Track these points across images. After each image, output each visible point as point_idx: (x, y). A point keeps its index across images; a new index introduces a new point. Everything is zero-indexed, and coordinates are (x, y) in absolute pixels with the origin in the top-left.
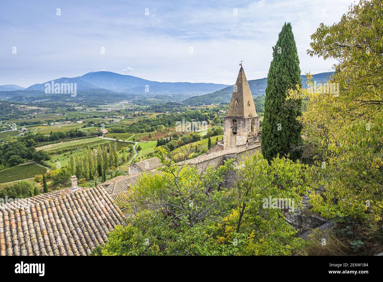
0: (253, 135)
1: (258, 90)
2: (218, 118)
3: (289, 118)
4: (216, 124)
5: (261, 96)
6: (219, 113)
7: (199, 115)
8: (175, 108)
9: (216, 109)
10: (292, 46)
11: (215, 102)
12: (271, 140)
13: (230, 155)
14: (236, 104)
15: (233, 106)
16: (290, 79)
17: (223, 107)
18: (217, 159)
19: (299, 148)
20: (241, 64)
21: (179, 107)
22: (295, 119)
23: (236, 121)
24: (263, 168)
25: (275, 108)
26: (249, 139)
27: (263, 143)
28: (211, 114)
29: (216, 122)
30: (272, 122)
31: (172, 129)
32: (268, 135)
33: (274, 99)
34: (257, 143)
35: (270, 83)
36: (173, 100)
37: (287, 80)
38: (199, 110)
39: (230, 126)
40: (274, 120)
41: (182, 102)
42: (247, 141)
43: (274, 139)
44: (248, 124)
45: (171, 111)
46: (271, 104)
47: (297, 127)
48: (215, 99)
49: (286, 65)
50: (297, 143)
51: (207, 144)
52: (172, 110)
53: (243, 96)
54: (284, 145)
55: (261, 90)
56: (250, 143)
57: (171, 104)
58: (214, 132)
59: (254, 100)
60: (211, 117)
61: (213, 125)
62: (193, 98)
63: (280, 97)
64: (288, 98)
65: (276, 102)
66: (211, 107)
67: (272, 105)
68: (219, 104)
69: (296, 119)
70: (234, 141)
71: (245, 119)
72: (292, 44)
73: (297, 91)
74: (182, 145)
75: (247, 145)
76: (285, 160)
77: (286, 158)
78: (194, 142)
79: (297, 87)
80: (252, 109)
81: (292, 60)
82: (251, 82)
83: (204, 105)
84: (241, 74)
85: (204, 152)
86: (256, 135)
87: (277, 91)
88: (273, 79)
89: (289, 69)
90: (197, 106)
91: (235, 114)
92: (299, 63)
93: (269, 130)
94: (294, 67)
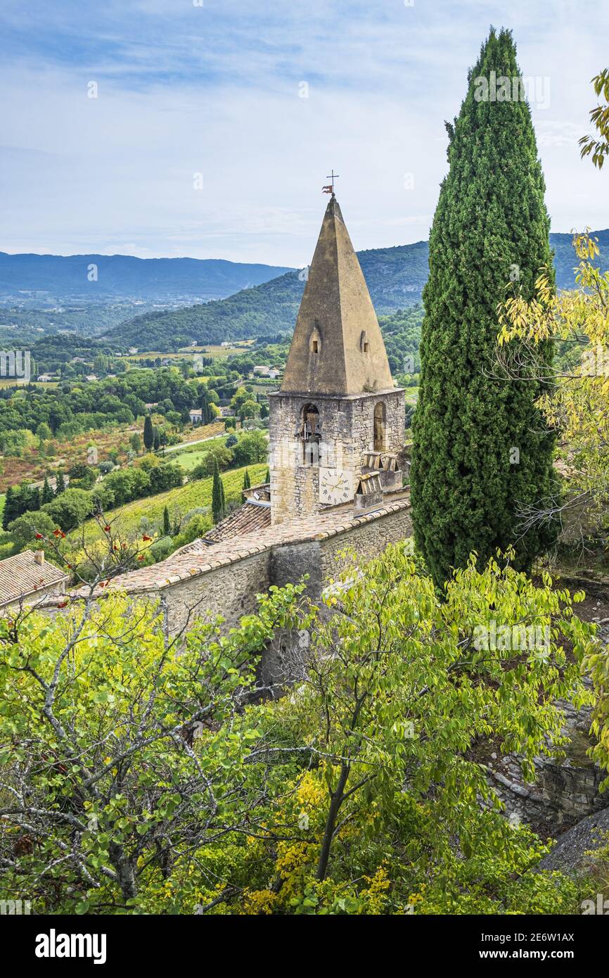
0: (381, 466)
1: (396, 288)
2: (250, 398)
3: (509, 399)
4: (242, 420)
5: (410, 312)
6: (251, 376)
7: (173, 386)
8: (74, 361)
9: (241, 361)
10: (519, 122)
11: (238, 334)
12: (448, 484)
13: (294, 548)
14: (315, 343)
15: (303, 354)
16: (512, 250)
17: (267, 356)
18: (244, 566)
19: (546, 515)
20: (331, 187)
21: (94, 354)
22: (531, 404)
23: (315, 411)
24: (417, 614)
25: (461, 361)
26: (366, 480)
27: (417, 499)
28: (220, 383)
29: (242, 414)
30: (448, 415)
31: (68, 446)
32: (435, 467)
33: (453, 325)
34: (395, 493)
35: (438, 267)
36: (67, 327)
37: (500, 255)
38: (172, 368)
39: (293, 429)
40: (456, 408)
41: (106, 334)
42: (360, 490)
43: (457, 482)
44: (363, 423)
45: (59, 371)
46: (444, 347)
47: (537, 435)
48: (237, 324)
49: (498, 196)
50: (540, 492)
51: (210, 500)
52: (63, 369)
53: (339, 312)
54: (493, 503)
55: (410, 289)
56: (371, 495)
57: (60, 341)
58: (236, 450)
59: (381, 324)
60: (220, 393)
61: (229, 424)
62: (146, 317)
63: (477, 321)
64: (505, 336)
65: (462, 340)
66: (221, 353)
67: (449, 352)
68: (250, 342)
69: (536, 405)
70: (309, 486)
71: (349, 402)
72: (518, 114)
73: (540, 306)
74: (110, 507)
75: (359, 506)
76: (498, 573)
77: (502, 565)
78: (157, 492)
79: (537, 290)
80: (376, 361)
81: (518, 178)
82: (369, 259)
83: (194, 346)
84: (332, 226)
85: (196, 533)
86: (393, 462)
87: (465, 295)
88: (449, 250)
89: (508, 210)
90: (165, 351)
91: (312, 384)
92: (542, 188)
93: (438, 449)
94: (525, 205)
